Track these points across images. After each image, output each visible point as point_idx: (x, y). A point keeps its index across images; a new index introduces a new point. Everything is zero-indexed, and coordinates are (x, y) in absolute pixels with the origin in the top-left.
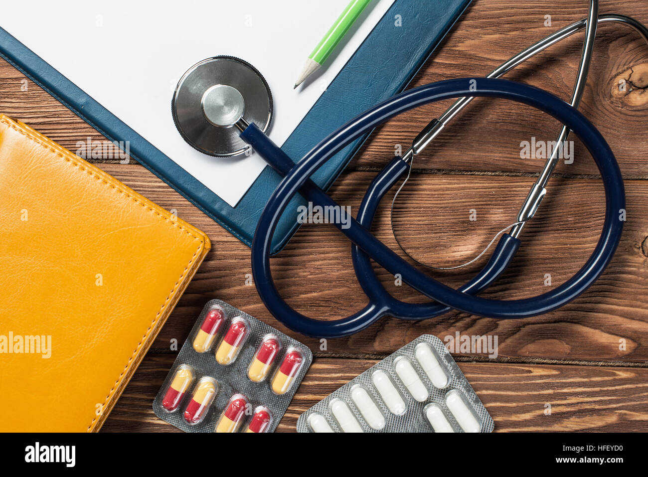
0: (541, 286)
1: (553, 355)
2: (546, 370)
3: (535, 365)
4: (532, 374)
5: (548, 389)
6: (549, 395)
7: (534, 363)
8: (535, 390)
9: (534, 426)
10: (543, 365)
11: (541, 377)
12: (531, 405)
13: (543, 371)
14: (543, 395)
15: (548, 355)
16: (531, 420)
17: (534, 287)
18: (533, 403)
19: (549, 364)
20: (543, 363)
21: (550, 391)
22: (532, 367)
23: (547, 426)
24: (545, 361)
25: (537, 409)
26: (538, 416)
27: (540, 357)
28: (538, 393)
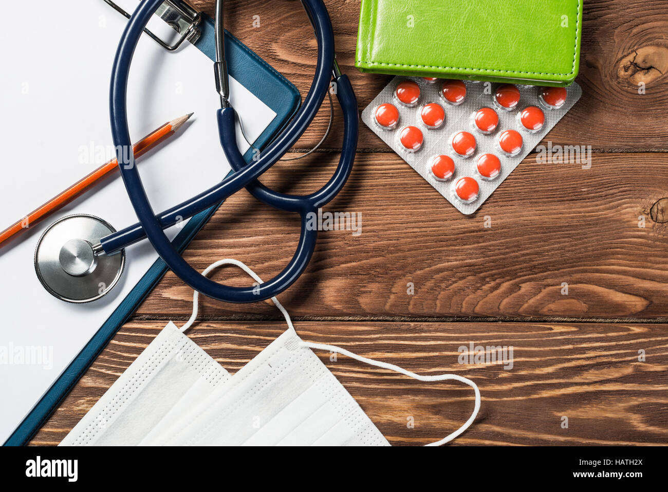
0: (559, 251)
1: (572, 313)
2: (566, 327)
3: (556, 323)
4: (553, 331)
5: (568, 344)
6: (569, 349)
7: (555, 322)
8: (556, 346)
9: (557, 378)
10: (563, 323)
11: (561, 334)
12: (553, 359)
13: (563, 328)
14: (564, 350)
15: (567, 313)
16: (554, 373)
17: (553, 252)
18: (555, 357)
19: (569, 322)
20: (563, 322)
21: (570, 347)
22: (553, 325)
23: (568, 378)
24: (565, 319)
25: (559, 363)
26: (560, 369)
27: (560, 316)
28: (559, 348)
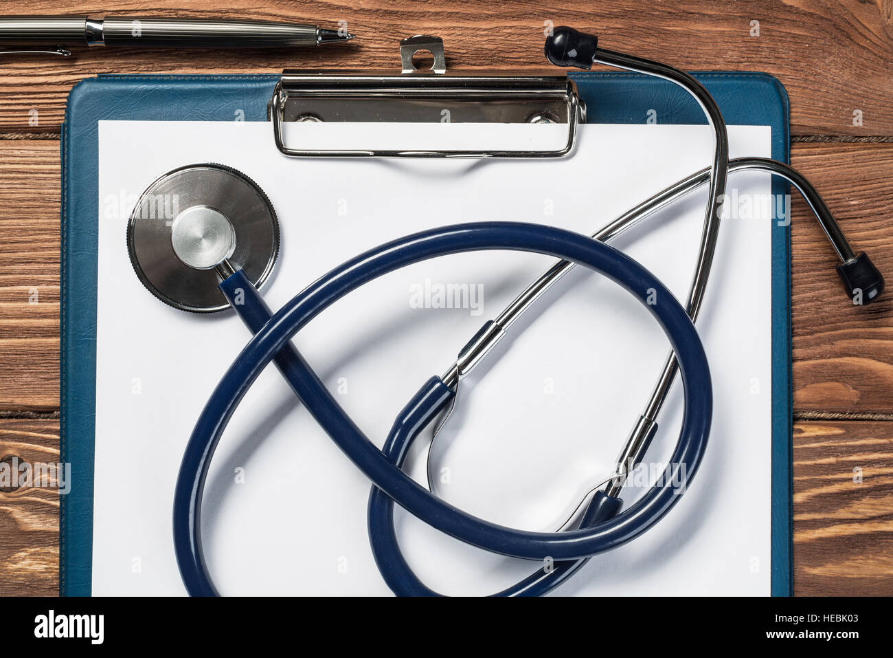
0: (813, 304)
1: (833, 406)
2: (824, 428)
3: (808, 422)
4: (803, 435)
5: (828, 456)
6: (830, 464)
7: (806, 419)
8: (809, 458)
9: (809, 512)
10: (819, 422)
11: (817, 438)
12: (804, 481)
13: (820, 429)
14: (821, 466)
15: (826, 406)
16: (804, 503)
17: (803, 305)
18: (806, 478)
19: (828, 420)
20: (819, 419)
21: (832, 460)
22: (803, 424)
23: (828, 512)
24: (823, 415)
25: (812, 487)
26: (814, 497)
27: (814, 410)
28: (813, 462)
